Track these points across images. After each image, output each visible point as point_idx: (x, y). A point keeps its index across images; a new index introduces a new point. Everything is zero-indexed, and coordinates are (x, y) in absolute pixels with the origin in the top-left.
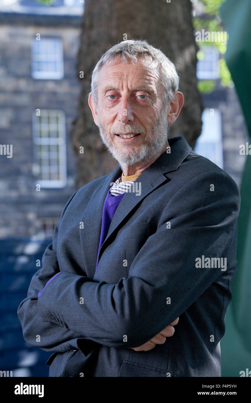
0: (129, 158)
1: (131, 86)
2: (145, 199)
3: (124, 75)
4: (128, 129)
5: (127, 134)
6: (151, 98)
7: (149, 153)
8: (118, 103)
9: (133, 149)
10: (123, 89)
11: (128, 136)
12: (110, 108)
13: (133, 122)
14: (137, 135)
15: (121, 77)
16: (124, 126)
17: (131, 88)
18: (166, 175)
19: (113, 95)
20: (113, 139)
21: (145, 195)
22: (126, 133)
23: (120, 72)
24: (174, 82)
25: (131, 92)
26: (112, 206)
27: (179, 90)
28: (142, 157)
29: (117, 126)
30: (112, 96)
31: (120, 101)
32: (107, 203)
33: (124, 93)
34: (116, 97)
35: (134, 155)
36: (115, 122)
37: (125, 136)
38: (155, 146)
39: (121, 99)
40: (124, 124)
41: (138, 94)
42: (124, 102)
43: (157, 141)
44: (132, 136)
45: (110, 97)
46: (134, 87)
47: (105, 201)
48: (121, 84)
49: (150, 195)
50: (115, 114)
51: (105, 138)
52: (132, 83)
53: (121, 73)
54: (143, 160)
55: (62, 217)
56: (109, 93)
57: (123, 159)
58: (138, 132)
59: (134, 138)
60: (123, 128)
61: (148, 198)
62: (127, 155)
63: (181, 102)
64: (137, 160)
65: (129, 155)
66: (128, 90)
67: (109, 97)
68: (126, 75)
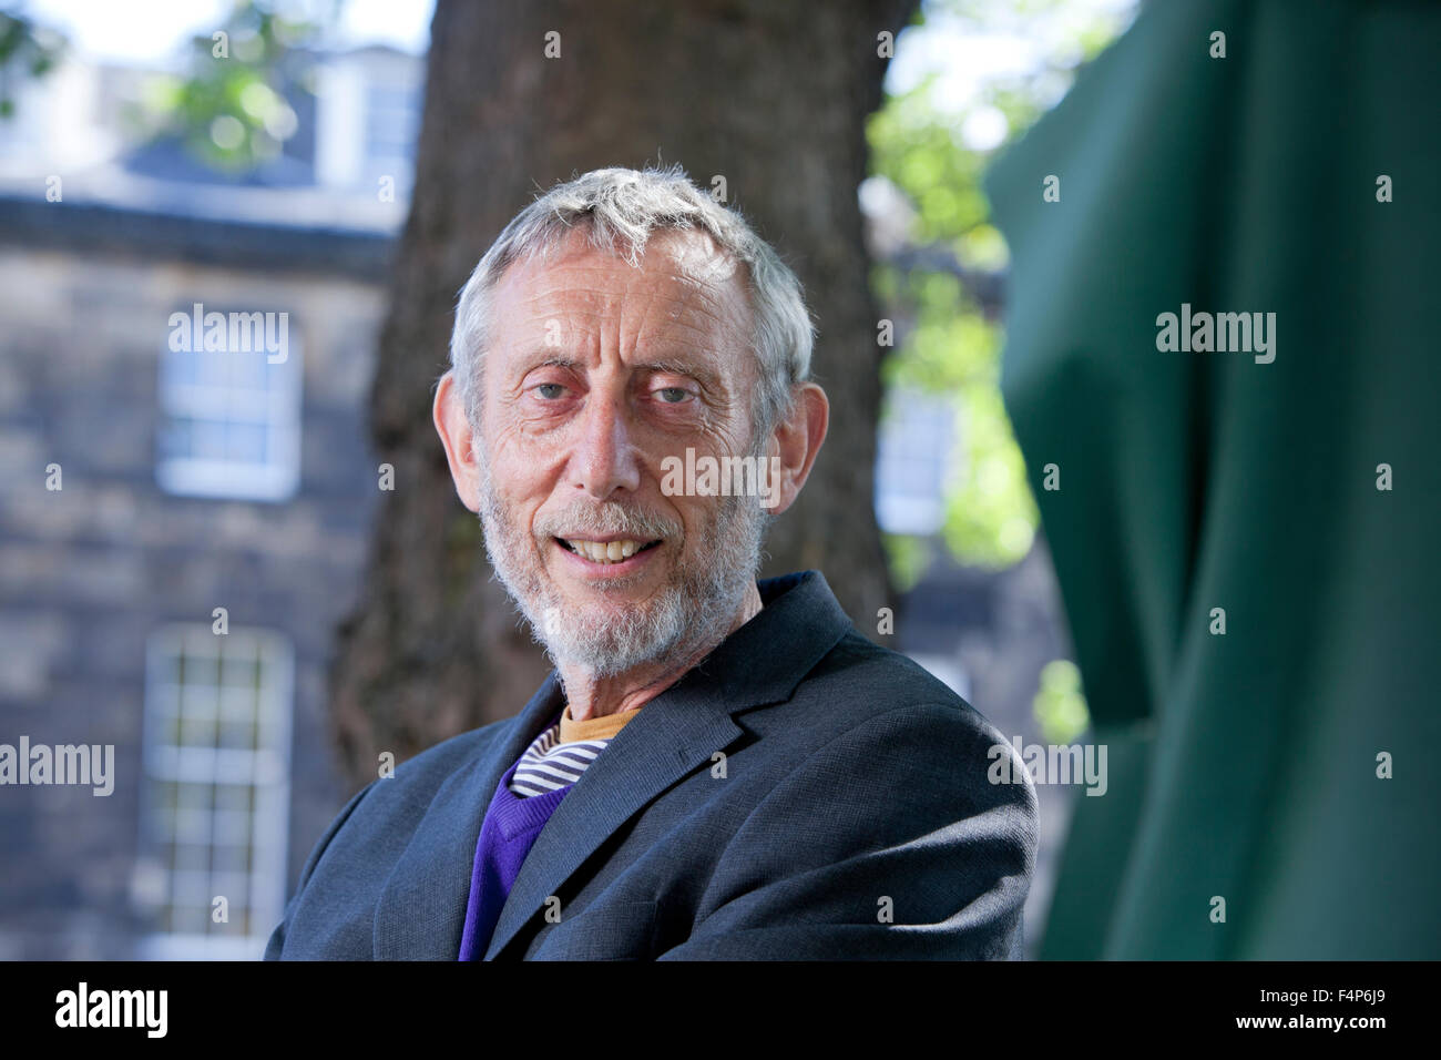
0: (610, 644)
1: (633, 347)
2: (651, 810)
3: (604, 304)
4: (615, 518)
5: (606, 541)
6: (710, 405)
7: (690, 622)
8: (573, 416)
9: (629, 609)
10: (599, 362)
11: (612, 552)
12: (540, 432)
13: (636, 491)
14: (648, 547)
15: (589, 311)
16: (598, 509)
17: (631, 356)
18: (744, 719)
19: (554, 382)
20: (542, 559)
21: (652, 795)
22: (604, 533)
23: (586, 291)
24: (795, 344)
25: (630, 372)
26: (516, 836)
27: (810, 378)
28: (661, 640)
29: (566, 509)
30: (551, 389)
31: (580, 409)
32: (495, 825)
33: (601, 378)
34: (565, 393)
35: (631, 629)
36: (556, 490)
37: (596, 551)
38: (712, 596)
39: (586, 398)
40: (597, 500)
41: (659, 382)
42: (604, 410)
43: (722, 576)
44: (627, 551)
45: (542, 390)
46: (643, 353)
47: (487, 815)
48: (590, 338)
49: (672, 796)
50: (557, 458)
51: (512, 554)
52: (634, 336)
53: (591, 296)
54: (664, 656)
55: (306, 882)
56: (541, 377)
57: (582, 647)
58: (652, 533)
59: (633, 561)
60: (593, 515)
61: (661, 805)
62: (604, 628)
63: (817, 429)
64: (642, 654)
65: (609, 632)
66: (620, 363)
67: (538, 390)
68: (614, 306)
